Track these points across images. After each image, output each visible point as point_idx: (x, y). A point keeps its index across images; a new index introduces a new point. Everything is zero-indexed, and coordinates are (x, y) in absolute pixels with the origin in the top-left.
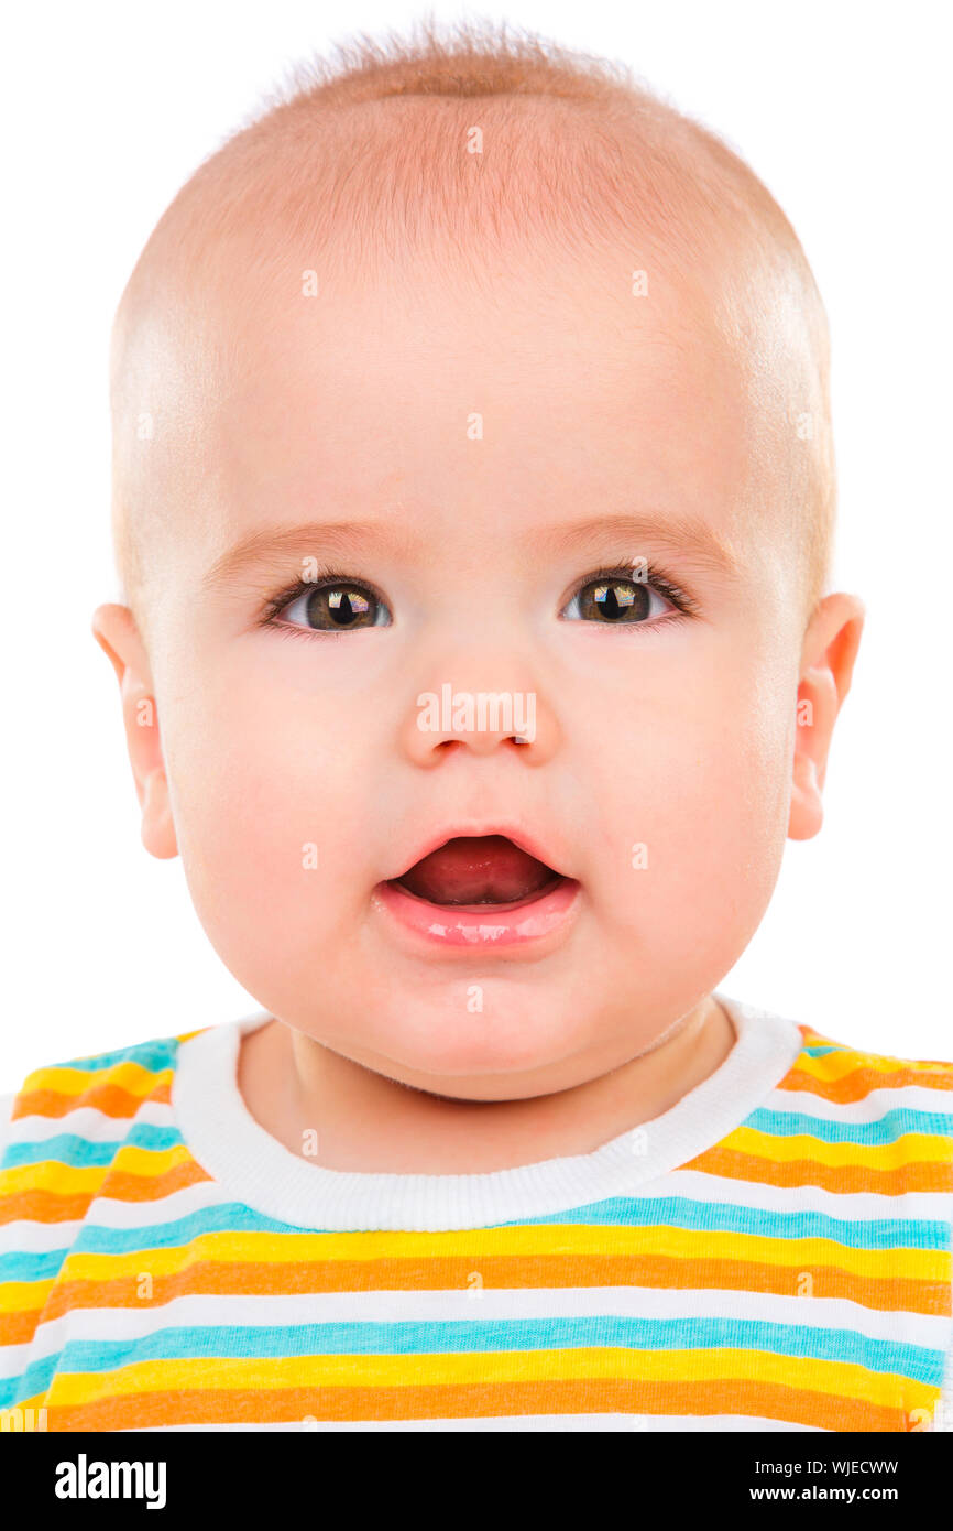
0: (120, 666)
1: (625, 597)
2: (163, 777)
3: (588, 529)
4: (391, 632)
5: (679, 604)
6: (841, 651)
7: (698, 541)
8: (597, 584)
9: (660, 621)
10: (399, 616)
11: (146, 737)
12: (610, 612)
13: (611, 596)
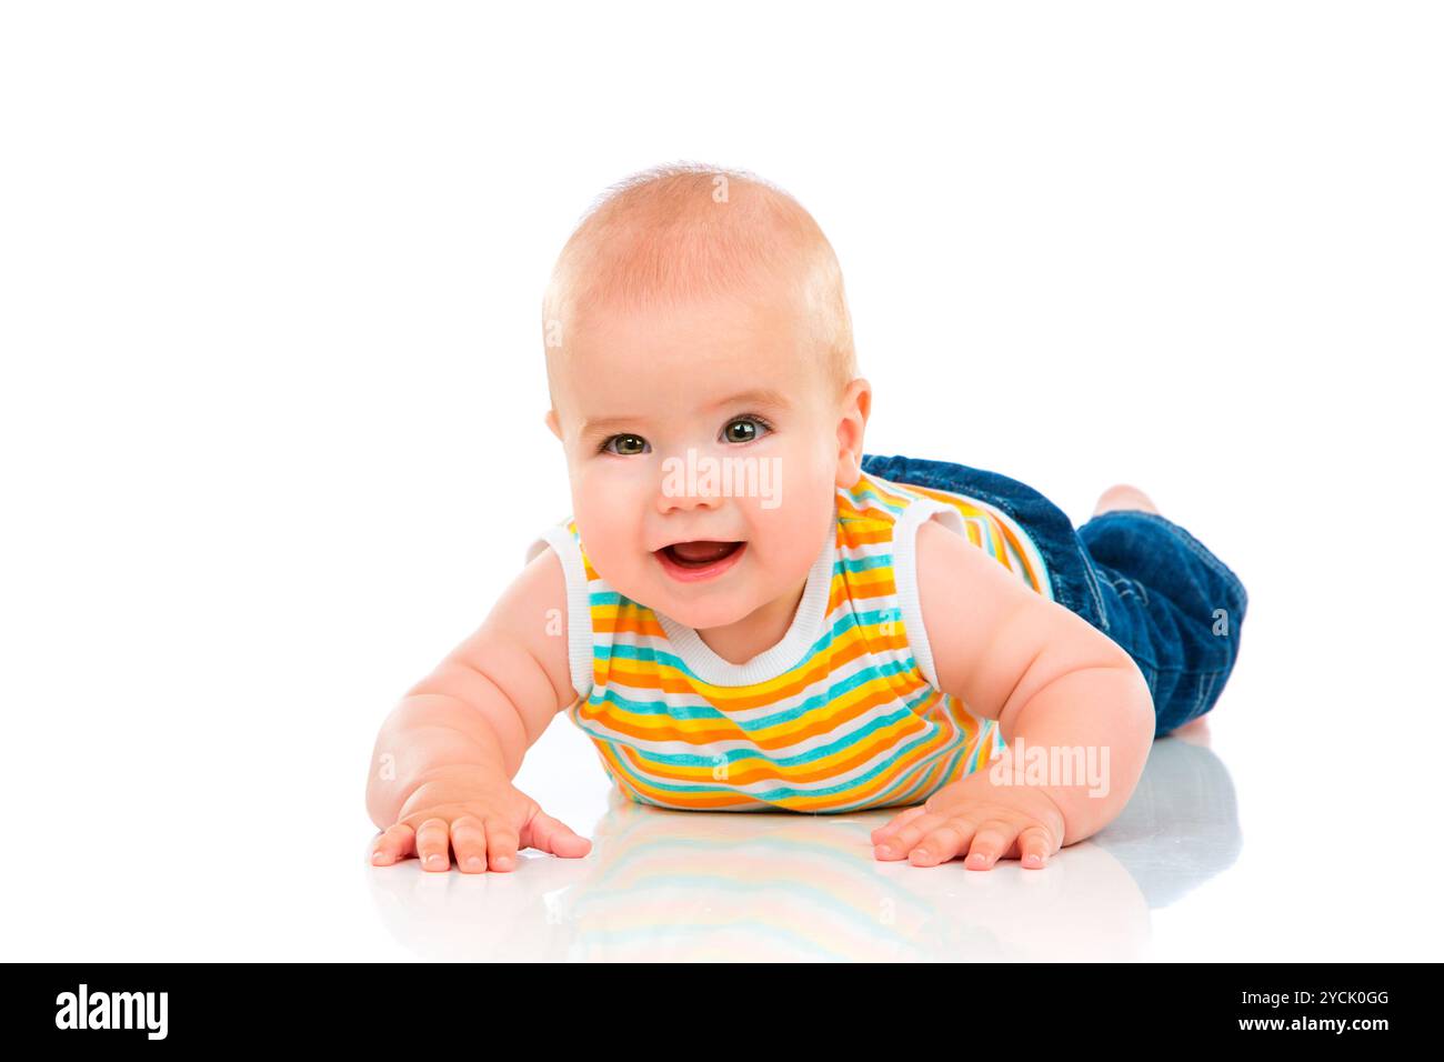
1: (748, 429)
4: (651, 457)
5: (768, 429)
7: (772, 398)
8: (737, 423)
9: (761, 438)
10: (653, 449)
12: (741, 435)
13: (742, 428)
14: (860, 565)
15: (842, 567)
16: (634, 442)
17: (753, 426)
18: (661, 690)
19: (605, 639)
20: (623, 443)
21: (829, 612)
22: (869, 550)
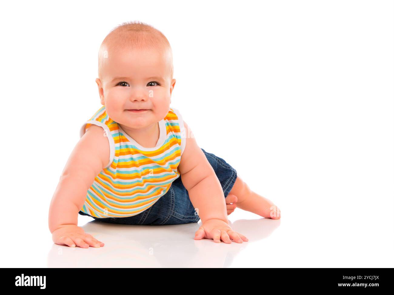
0: (98, 85)
1: (153, 84)
2: (103, 96)
3: (150, 78)
4: (129, 87)
5: (158, 84)
6: (173, 85)
7: (161, 79)
10: (130, 86)
11: (101, 91)
12: (151, 85)
13: (151, 84)
14: (172, 124)
15: (168, 124)
16: (124, 84)
17: (154, 83)
18: (131, 155)
19: (118, 145)
20: (122, 84)
21: (167, 134)
22: (173, 121)
